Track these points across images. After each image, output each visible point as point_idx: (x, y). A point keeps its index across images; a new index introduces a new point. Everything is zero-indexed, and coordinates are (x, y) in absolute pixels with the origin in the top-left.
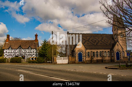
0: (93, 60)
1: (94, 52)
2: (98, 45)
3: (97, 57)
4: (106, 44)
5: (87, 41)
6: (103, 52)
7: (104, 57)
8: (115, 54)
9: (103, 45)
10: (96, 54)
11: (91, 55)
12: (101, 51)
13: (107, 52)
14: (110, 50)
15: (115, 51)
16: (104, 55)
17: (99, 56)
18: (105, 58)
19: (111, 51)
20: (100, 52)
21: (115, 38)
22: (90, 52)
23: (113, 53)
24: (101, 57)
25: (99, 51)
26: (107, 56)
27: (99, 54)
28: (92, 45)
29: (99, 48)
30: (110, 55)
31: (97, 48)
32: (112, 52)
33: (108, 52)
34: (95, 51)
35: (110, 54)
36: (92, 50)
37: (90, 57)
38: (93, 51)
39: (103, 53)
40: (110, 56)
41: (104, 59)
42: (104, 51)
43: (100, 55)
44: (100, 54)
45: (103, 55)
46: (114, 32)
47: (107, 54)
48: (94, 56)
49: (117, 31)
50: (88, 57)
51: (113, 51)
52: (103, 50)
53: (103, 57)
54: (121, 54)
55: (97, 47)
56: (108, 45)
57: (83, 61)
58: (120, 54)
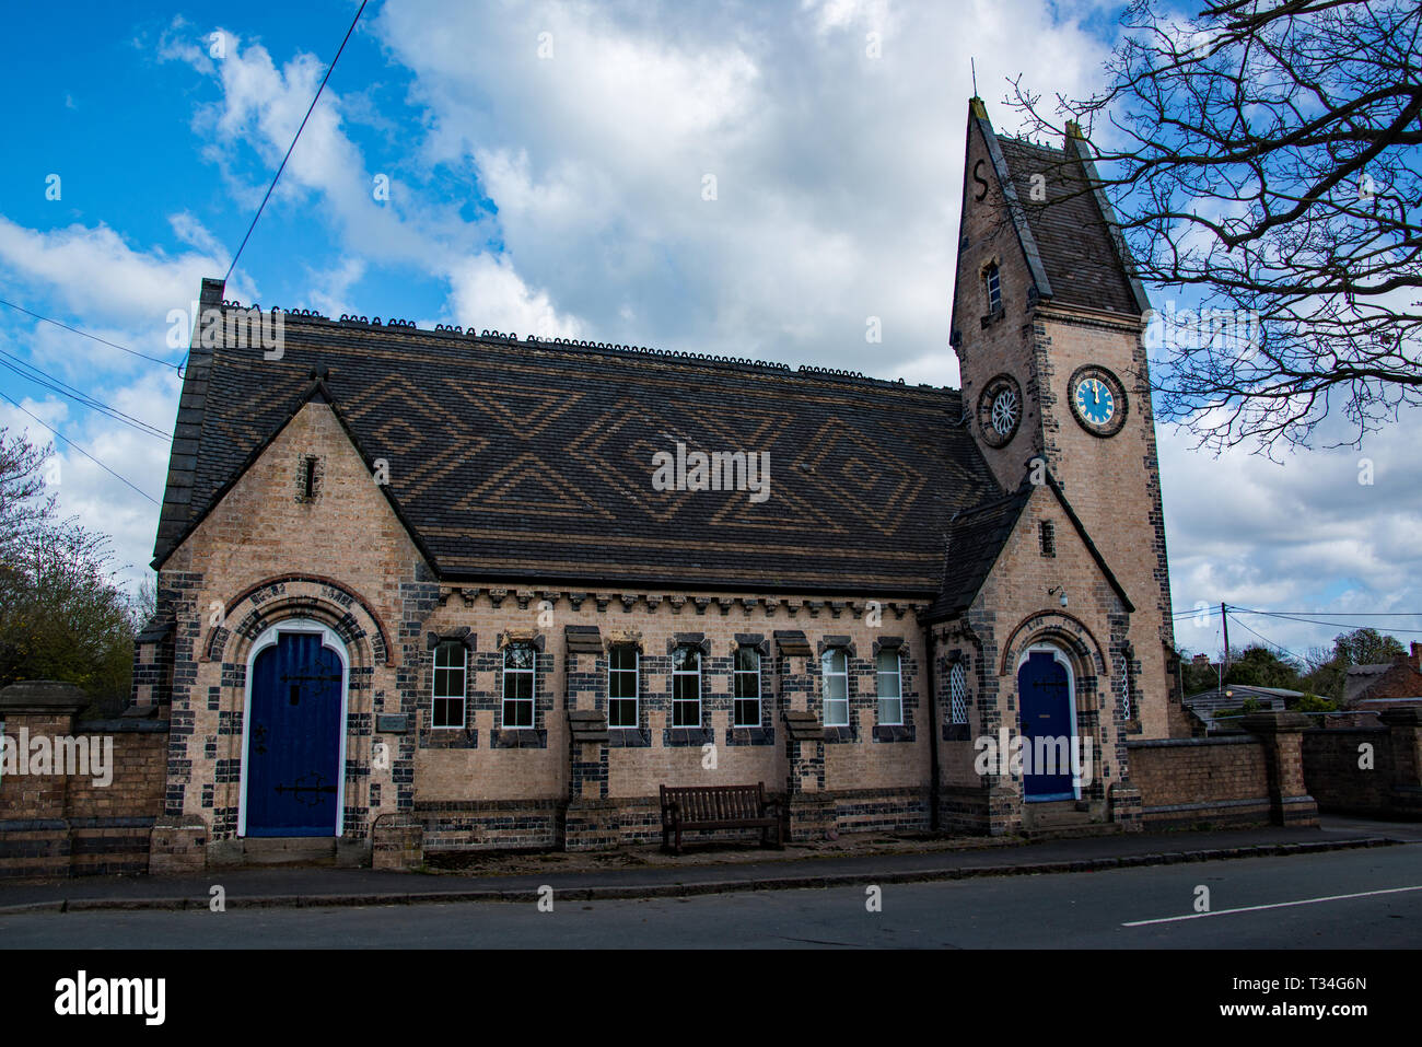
0: (590, 791)
1: (627, 652)
2: (721, 535)
3: (674, 740)
4: (848, 520)
5: (524, 447)
6: (793, 644)
7: (806, 751)
8: (1008, 686)
9: (800, 540)
10: (657, 683)
11: (568, 699)
12: (765, 626)
13: (865, 652)
14: (925, 621)
15: (1000, 639)
16: (814, 700)
17: (720, 721)
18: (833, 752)
19: (930, 643)
20: (748, 645)
21: (1002, 444)
22: (553, 646)
23: (959, 681)
24: (762, 739)
25: (721, 631)
26: (866, 716)
27: (720, 683)
28: (603, 528)
29: (726, 574)
30: (920, 714)
31: (696, 572)
32: (943, 650)
33: (888, 648)
34: (655, 630)
35: (919, 684)
36: (587, 616)
37: (539, 738)
38: (614, 625)
39: (795, 665)
40: (921, 730)
41: (808, 783)
42: (816, 630)
43: (746, 712)
44: (746, 685)
45: (798, 702)
46: (978, 343)
47: (865, 684)
48: (624, 713)
49: (1027, 329)
50: (512, 743)
51: (966, 633)
52: (803, 622)
53: (791, 751)
54: (1104, 685)
55: (689, 558)
56: (881, 543)
57: (354, 815)
58: (1087, 684)
